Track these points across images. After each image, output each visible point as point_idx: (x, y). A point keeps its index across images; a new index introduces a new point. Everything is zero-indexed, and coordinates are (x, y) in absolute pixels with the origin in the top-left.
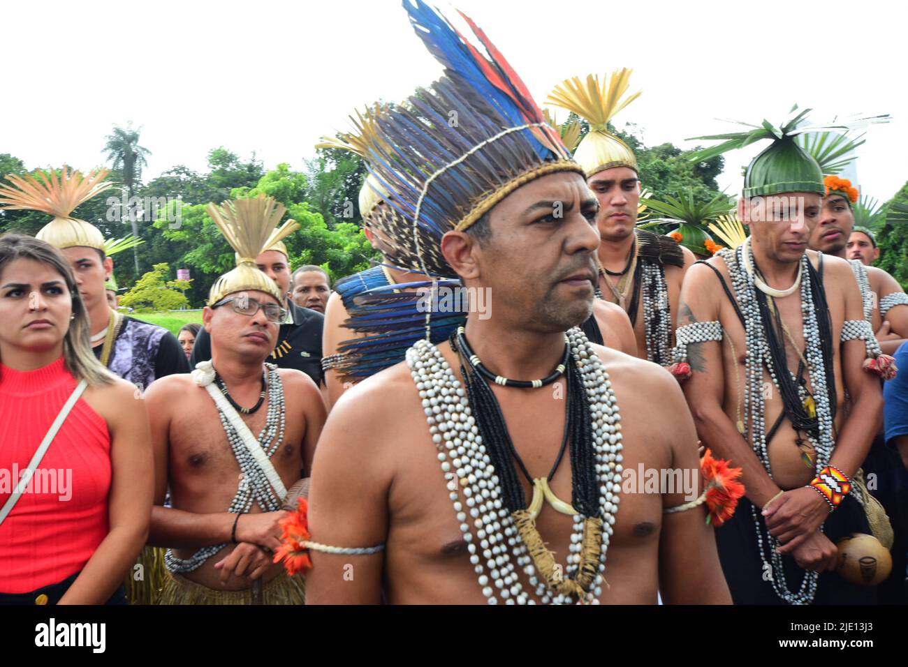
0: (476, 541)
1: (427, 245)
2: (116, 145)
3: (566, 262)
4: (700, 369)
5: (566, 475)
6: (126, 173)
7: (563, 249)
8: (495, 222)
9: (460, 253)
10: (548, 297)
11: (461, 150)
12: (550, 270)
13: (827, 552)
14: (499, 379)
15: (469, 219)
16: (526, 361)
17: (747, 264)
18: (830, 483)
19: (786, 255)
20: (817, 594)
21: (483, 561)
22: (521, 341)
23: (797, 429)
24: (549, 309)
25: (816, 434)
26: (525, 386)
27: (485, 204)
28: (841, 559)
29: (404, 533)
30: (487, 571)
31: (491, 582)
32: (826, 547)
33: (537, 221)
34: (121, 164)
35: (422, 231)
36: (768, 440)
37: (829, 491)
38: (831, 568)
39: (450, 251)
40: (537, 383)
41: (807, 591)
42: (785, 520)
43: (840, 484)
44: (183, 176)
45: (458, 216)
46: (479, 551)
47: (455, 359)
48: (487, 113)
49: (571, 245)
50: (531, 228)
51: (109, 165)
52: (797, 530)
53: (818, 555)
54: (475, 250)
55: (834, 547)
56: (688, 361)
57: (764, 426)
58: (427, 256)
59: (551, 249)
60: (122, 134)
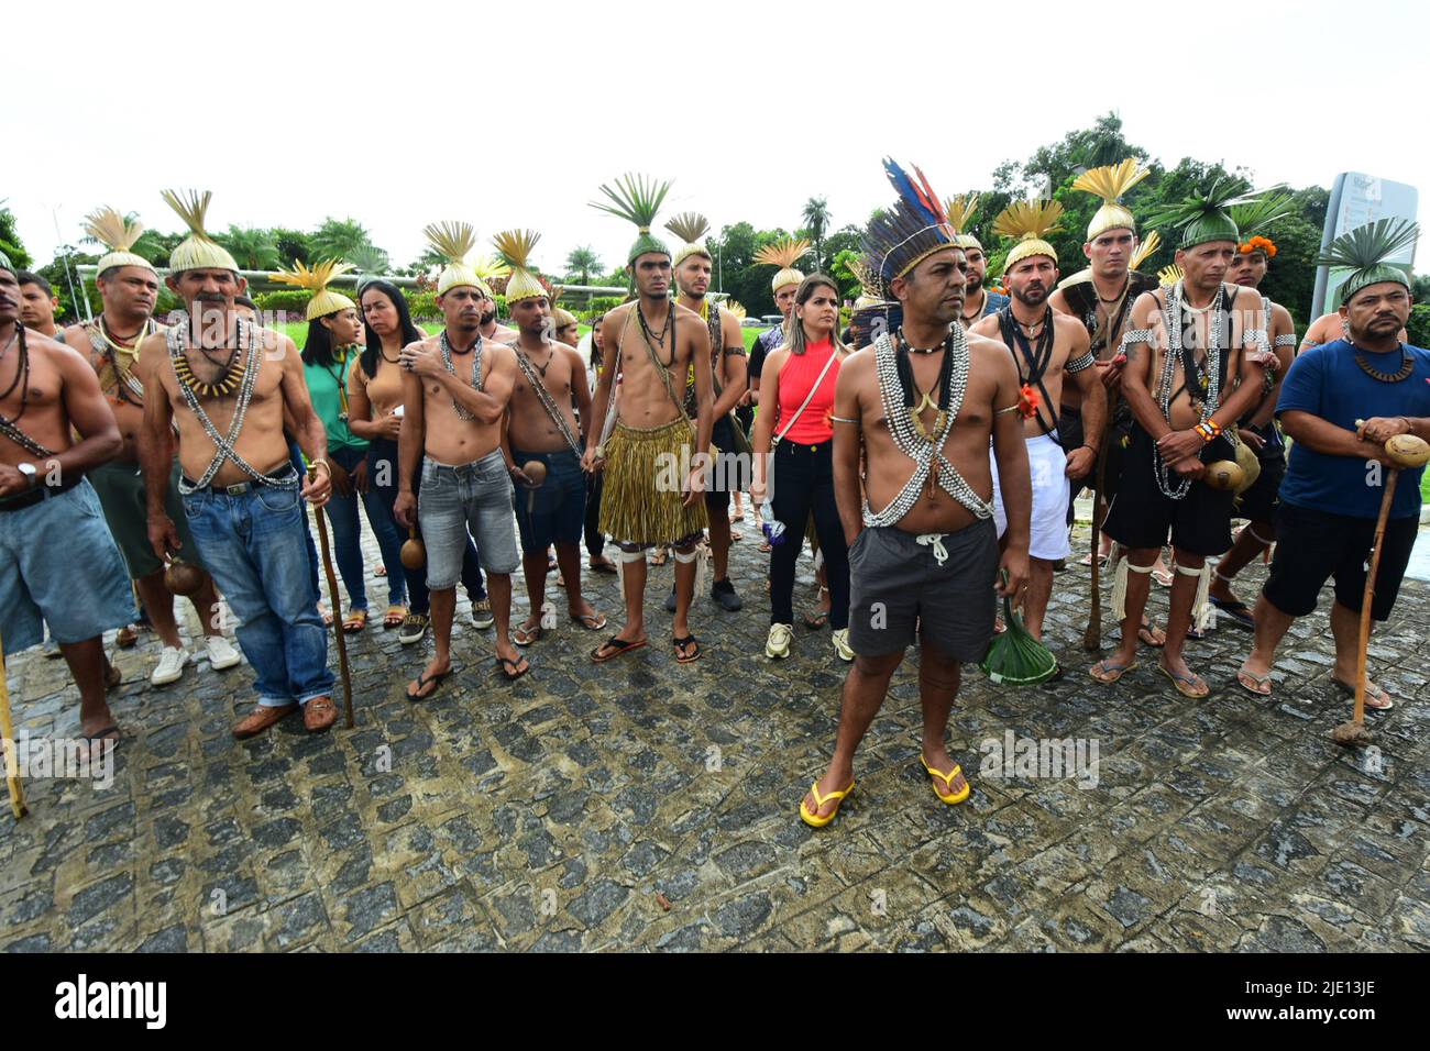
0: (891, 419)
1: (885, 285)
2: (810, 211)
3: (948, 291)
4: (1133, 359)
5: (937, 393)
6: (815, 232)
7: (947, 286)
8: (916, 273)
9: (899, 289)
10: (938, 308)
11: (904, 238)
12: (940, 295)
13: (1196, 468)
14: (912, 350)
15: (905, 272)
16: (926, 339)
17: (1178, 293)
18: (1206, 428)
19: (1207, 284)
20: (1188, 493)
21: (894, 427)
22: (924, 329)
23: (1192, 395)
24: (938, 314)
25: (1205, 399)
26: (923, 352)
27: (912, 264)
28: (1207, 473)
29: (866, 416)
30: (896, 431)
31: (897, 435)
32: (1197, 465)
33: (936, 272)
34: (813, 225)
35: (883, 279)
36: (1170, 403)
37: (1203, 433)
38: (1200, 477)
39: (895, 287)
40: (929, 351)
41: (1182, 491)
42: (1171, 447)
43: (1213, 429)
44: (853, 232)
45: (900, 271)
46: (893, 423)
47: (895, 341)
48: (919, 220)
49: (951, 283)
50: (933, 276)
51: (805, 227)
52: (1177, 453)
53: (1189, 469)
54: (906, 287)
55: (1202, 466)
56: (1126, 354)
57: (1169, 393)
58: (885, 291)
59: (941, 285)
60: (814, 202)
